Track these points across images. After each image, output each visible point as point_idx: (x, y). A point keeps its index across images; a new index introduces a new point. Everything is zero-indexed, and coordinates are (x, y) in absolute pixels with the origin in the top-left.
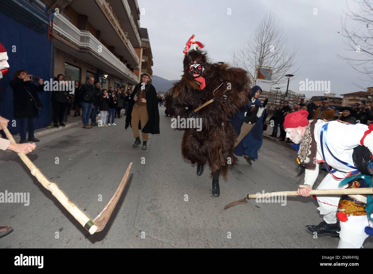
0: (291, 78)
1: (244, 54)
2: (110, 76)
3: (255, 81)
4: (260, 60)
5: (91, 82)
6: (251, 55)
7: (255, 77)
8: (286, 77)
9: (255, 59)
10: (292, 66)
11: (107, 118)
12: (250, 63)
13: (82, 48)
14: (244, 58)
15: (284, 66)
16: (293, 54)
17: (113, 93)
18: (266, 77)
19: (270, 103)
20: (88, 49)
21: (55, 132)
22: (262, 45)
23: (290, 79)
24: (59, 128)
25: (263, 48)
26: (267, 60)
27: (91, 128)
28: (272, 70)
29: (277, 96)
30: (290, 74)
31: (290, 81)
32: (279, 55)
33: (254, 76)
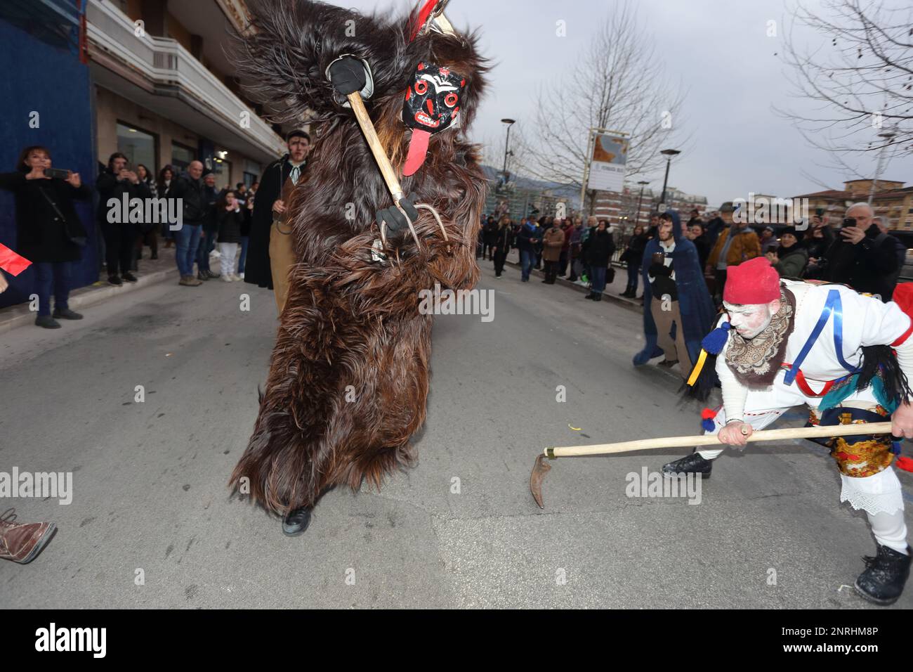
0: (674, 158)
1: (562, 99)
2: (233, 153)
3: (589, 166)
4: (601, 116)
5: (194, 171)
6: (579, 103)
7: (590, 157)
8: (662, 156)
9: (588, 112)
10: (675, 129)
11: (238, 259)
12: (579, 122)
13: (158, 84)
14: (563, 110)
15: (657, 129)
16: (678, 102)
17: (251, 198)
18: (614, 157)
19: (626, 218)
20: (174, 85)
21: (114, 296)
22: (606, 78)
23: (671, 162)
24: (122, 286)
25: (608, 85)
26: (617, 115)
27: (201, 284)
28: (628, 140)
29: (641, 201)
30: (672, 147)
31: (671, 167)
32: (646, 104)
33: (585, 155)
